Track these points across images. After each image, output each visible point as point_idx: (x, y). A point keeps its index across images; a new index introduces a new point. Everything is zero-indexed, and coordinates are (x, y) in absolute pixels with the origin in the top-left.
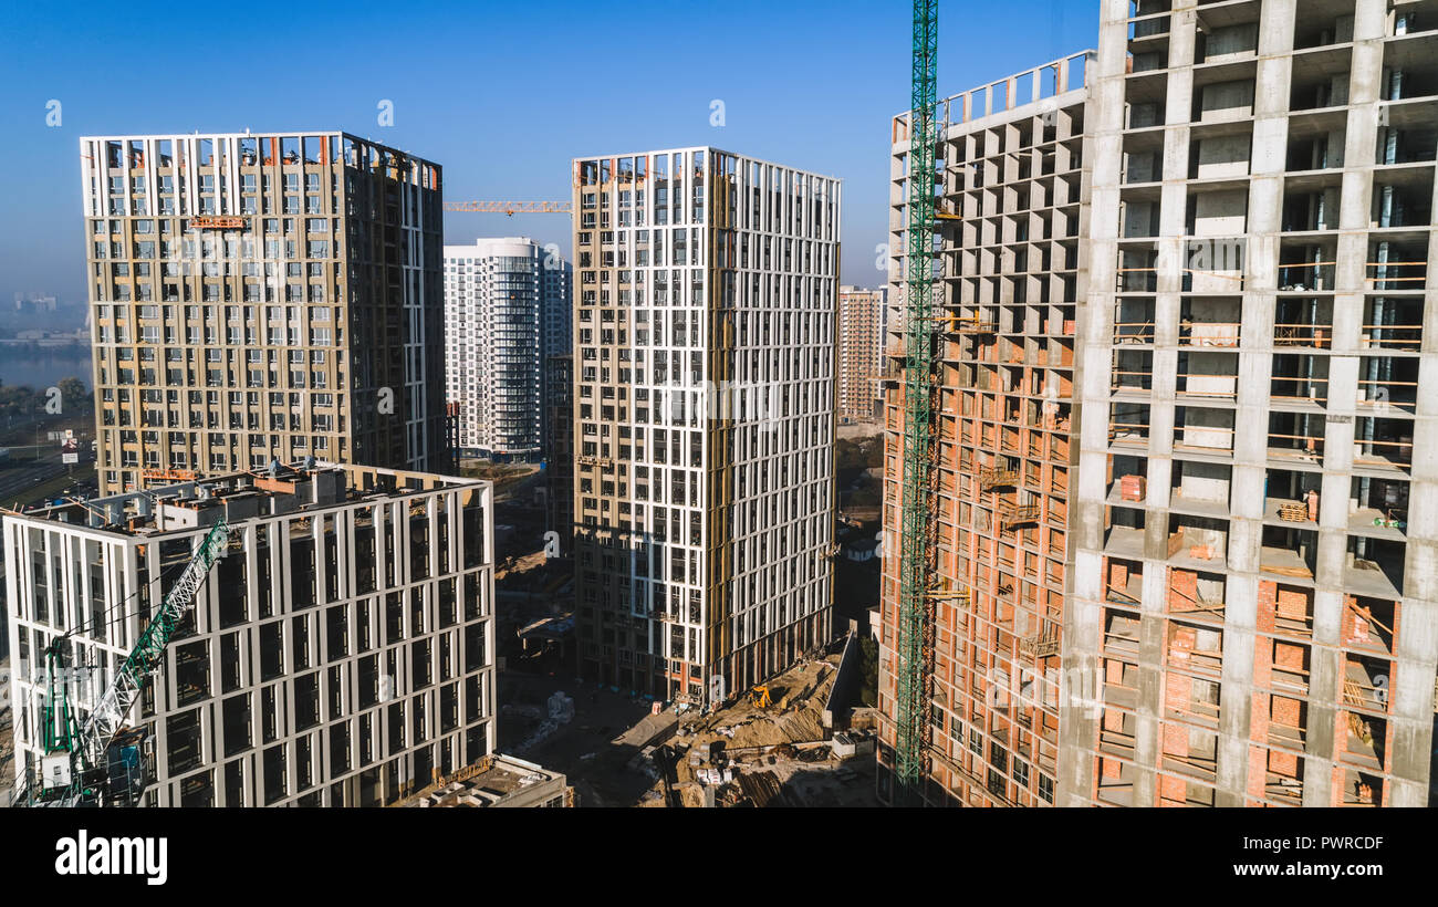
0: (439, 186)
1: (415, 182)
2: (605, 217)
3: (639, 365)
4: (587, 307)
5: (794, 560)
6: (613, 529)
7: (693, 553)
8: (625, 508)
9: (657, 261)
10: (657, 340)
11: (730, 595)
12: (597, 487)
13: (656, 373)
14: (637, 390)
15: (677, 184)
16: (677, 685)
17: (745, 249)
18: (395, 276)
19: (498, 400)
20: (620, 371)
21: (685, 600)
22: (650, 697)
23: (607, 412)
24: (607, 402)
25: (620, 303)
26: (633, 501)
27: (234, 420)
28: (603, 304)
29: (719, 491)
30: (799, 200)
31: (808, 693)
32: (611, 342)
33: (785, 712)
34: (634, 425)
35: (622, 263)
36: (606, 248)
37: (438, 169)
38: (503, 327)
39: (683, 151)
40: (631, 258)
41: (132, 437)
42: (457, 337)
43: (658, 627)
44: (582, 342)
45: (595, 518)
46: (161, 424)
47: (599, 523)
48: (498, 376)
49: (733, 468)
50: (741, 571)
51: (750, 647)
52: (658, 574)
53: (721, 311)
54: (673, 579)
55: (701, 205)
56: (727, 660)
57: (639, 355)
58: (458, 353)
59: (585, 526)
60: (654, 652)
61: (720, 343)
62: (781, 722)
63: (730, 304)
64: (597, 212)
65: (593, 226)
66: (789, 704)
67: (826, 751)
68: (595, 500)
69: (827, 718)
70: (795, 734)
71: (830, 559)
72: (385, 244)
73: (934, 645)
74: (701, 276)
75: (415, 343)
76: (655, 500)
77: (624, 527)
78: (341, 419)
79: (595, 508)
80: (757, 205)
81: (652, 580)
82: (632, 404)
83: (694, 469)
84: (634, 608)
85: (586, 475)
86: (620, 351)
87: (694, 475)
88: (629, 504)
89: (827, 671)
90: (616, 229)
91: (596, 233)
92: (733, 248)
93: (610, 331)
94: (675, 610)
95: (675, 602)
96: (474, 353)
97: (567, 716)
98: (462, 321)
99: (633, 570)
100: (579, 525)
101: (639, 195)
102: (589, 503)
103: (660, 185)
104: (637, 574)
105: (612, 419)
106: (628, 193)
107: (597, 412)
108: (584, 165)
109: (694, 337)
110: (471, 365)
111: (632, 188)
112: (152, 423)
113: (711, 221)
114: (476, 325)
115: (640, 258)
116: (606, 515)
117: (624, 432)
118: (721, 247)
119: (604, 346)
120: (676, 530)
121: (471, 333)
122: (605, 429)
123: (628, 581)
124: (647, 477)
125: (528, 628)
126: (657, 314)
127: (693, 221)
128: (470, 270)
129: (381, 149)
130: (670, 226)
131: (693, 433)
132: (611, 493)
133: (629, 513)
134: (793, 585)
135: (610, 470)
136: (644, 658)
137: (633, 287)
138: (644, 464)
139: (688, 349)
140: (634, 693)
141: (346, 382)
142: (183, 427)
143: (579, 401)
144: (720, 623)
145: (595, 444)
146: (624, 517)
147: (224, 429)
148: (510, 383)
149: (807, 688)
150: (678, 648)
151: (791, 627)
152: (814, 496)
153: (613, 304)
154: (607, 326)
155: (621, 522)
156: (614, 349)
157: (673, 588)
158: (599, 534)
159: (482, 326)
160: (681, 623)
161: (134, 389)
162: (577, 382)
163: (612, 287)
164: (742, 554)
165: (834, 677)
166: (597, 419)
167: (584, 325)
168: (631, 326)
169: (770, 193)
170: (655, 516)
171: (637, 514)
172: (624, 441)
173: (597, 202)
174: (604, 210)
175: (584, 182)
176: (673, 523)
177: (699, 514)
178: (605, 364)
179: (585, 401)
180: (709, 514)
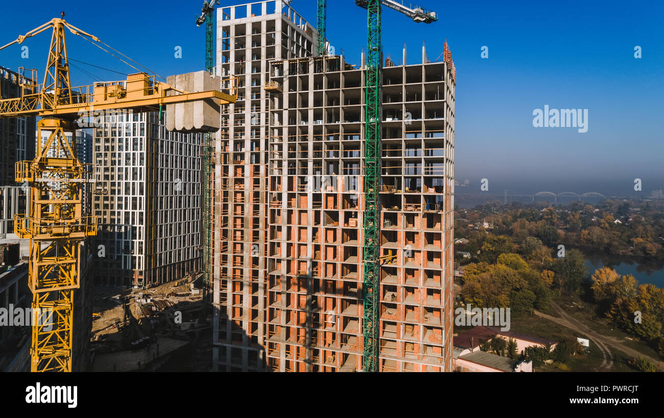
3: (120, 158)
4: (99, 138)
5: (185, 236)
7: (140, 228)
8: (113, 213)
11: (156, 245)
12: (101, 206)
13: (126, 161)
14: (119, 168)
21: (137, 245)
23: (106, 177)
24: (106, 173)
25: (112, 136)
26: (117, 211)
28: (105, 136)
29: (151, 205)
31: (187, 282)
32: (108, 150)
34: (117, 181)
43: (126, 257)
44: (96, 151)
45: (101, 219)
50: (160, 237)
51: (165, 266)
52: (126, 238)
53: (152, 139)
54: (132, 239)
56: (155, 269)
57: (120, 155)
60: (124, 268)
61: (151, 150)
62: (173, 288)
63: (156, 137)
66: (178, 284)
67: (189, 294)
68: (101, 212)
69: (192, 286)
70: (179, 291)
76: (125, 209)
77: (113, 220)
79: (101, 215)
81: (123, 240)
84: (116, 252)
85: (97, 202)
86: (112, 154)
87: (140, 198)
88: (115, 212)
93: (108, 146)
99: (116, 237)
102: (98, 213)
104: (118, 240)
105: (108, 180)
107: (102, 177)
109: (141, 147)
116: (105, 217)
117: (113, 184)
119: (105, 152)
120: (133, 220)
122: (105, 184)
123: (114, 242)
124: (122, 201)
126: (127, 140)
131: (140, 183)
132: (108, 208)
134: (184, 246)
135: (107, 199)
136: (120, 271)
138: (121, 196)
143: (94, 174)
144: (151, 255)
145: (101, 190)
146: (112, 217)
150: (133, 265)
153: (109, 136)
155: (111, 219)
156: (109, 153)
157: (132, 242)
160: (135, 255)
162: (94, 166)
163: (109, 130)
164: (161, 230)
166: (102, 180)
167: (97, 144)
168: (117, 144)
171: (118, 215)
172: (113, 188)
176: (132, 217)
177: (142, 213)
178: (106, 159)
179: (97, 173)
180: (146, 213)
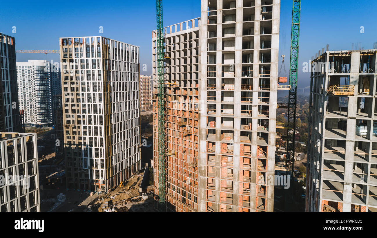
1: (5, 42)
2: (70, 55)
3: (83, 97)
4: (66, 81)
5: (130, 149)
6: (77, 145)
7: (101, 149)
8: (80, 138)
9: (87, 68)
10: (88, 90)
11: (112, 160)
12: (71, 133)
13: (88, 100)
14: (83, 104)
15: (92, 46)
16: (97, 187)
17: (113, 65)
19: (37, 109)
20: (77, 99)
21: (99, 162)
22: (90, 191)
23: (74, 111)
24: (73, 108)
25: (76, 80)
26: (83, 136)
28: (71, 80)
29: (108, 131)
30: (128, 52)
31: (135, 184)
32: (74, 91)
33: (129, 190)
34: (82, 114)
35: (76, 68)
37: (13, 39)
38: (38, 87)
39: (94, 37)
40: (79, 67)
42: (22, 90)
43: (91, 171)
44: (64, 91)
45: (71, 142)
47: (72, 143)
48: (37, 101)
49: (112, 125)
50: (115, 153)
51: (119, 173)
52: (91, 156)
53: (107, 82)
54: (95, 157)
55: (100, 52)
56: (112, 178)
57: (83, 95)
58: (23, 95)
59: (67, 144)
60: (91, 178)
61: (107, 91)
62: (128, 193)
63: (109, 80)
64: (68, 53)
65: (67, 58)
66: (130, 187)
67: (140, 199)
68: (71, 137)
69: (140, 190)
70: (132, 195)
71: (140, 148)
73: (167, 167)
74: (101, 72)
75: (7, 92)
76: (89, 135)
77: (80, 144)
79: (71, 139)
80: (116, 53)
81: (89, 158)
82: (81, 109)
83: (101, 126)
84: (84, 166)
85: (67, 130)
86: (77, 94)
87: (101, 128)
88: (81, 137)
89: (140, 177)
90: (74, 59)
91: (68, 60)
92: (110, 64)
93: (73, 88)
94: (96, 165)
95: (96, 163)
96: (29, 95)
97: (64, 200)
98: (24, 85)
99: (83, 156)
100: (65, 144)
101: (81, 49)
102: (69, 138)
103: (87, 46)
104: (85, 157)
105: (75, 113)
106: (77, 48)
107: (70, 111)
108: (63, 40)
109: (99, 89)
110: (28, 98)
111: (79, 46)
113: (103, 57)
114: (29, 86)
116: (74, 140)
117: (79, 117)
118: (106, 64)
119: (72, 92)
120: (96, 143)
121: (27, 89)
122: (73, 116)
123: (82, 159)
124: (87, 129)
125: (50, 176)
126: (88, 83)
127: (98, 57)
128: (26, 70)
130: (91, 58)
131: (100, 116)
132: (76, 134)
133: (81, 139)
134: (130, 155)
135: (75, 127)
136: (87, 180)
137: (80, 75)
138: (85, 125)
139: (98, 92)
140: (84, 190)
143: (64, 108)
144: (110, 168)
145: (70, 120)
146: (80, 141)
148: (41, 104)
149: (135, 182)
151: (130, 167)
152: (135, 131)
153: (74, 80)
154: (72, 86)
155: (79, 142)
156: (75, 93)
157: (96, 160)
158: (72, 146)
159: (31, 86)
160: (98, 169)
162: (64, 103)
163: (73, 75)
164: (115, 148)
165: (142, 179)
166: (70, 113)
167: (65, 86)
168: (80, 86)
169: (120, 50)
170: (89, 140)
171: (84, 140)
172: (79, 119)
173: (68, 50)
174: (70, 53)
175: (63, 45)
176: (95, 141)
177: (103, 138)
178: (72, 97)
179: (66, 108)
180: (105, 138)
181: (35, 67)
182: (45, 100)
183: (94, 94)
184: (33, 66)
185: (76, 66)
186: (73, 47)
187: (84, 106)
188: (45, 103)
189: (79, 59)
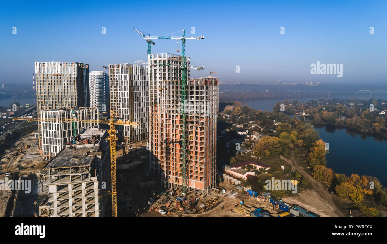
0: (88, 68)
1: (85, 67)
2: (114, 73)
3: (119, 94)
9: (122, 79)
13: (122, 95)
15: (124, 69)
16: (126, 140)
17: (135, 77)
18: (82, 82)
19: (97, 104)
20: (117, 95)
21: (127, 127)
22: (122, 142)
23: (115, 101)
26: (119, 114)
27: (59, 102)
29: (131, 112)
34: (119, 103)
35: (117, 79)
36: (114, 77)
37: (88, 65)
38: (97, 89)
39: (125, 64)
40: (118, 79)
41: (43, 105)
43: (123, 132)
44: (111, 91)
46: (48, 103)
48: (96, 99)
51: (138, 135)
53: (131, 86)
55: (128, 71)
56: (134, 137)
60: (123, 136)
61: (131, 91)
63: (133, 85)
72: (81, 77)
74: (128, 81)
75: (85, 91)
76: (122, 113)
78: (76, 102)
80: (137, 71)
82: (119, 100)
83: (128, 109)
90: (116, 75)
91: (113, 75)
92: (133, 77)
94: (125, 129)
95: (125, 128)
101: (119, 70)
102: (113, 115)
103: (122, 69)
106: (117, 70)
107: (113, 101)
108: (111, 65)
109: (127, 90)
111: (118, 69)
112: (46, 103)
113: (129, 74)
115: (119, 79)
116: (115, 116)
117: (118, 104)
118: (131, 77)
119: (114, 92)
120: (125, 118)
122: (115, 104)
124: (121, 110)
126: (122, 87)
127: (127, 74)
129: (80, 64)
130: (123, 74)
132: (116, 113)
133: (119, 116)
135: (115, 110)
136: (121, 137)
138: (120, 108)
140: (120, 142)
141: (76, 97)
142: (51, 103)
143: (111, 100)
144: (132, 131)
147: (58, 104)
148: (99, 101)
150: (126, 135)
151: (145, 133)
153: (115, 85)
154: (115, 89)
155: (117, 117)
156: (116, 92)
160: (126, 131)
161: (43, 98)
162: (110, 97)
163: (115, 83)
166: (113, 102)
168: (118, 89)
169: (139, 69)
170: (122, 116)
172: (118, 105)
173: (113, 70)
175: (111, 68)
176: (125, 116)
177: (128, 115)
178: (115, 94)
179: (112, 100)
180: (130, 115)
181: (96, 76)
182: (101, 98)
183: (125, 92)
184: (95, 75)
185: (117, 78)
186: (115, 69)
187: (120, 98)
188: (101, 100)
189: (118, 75)
